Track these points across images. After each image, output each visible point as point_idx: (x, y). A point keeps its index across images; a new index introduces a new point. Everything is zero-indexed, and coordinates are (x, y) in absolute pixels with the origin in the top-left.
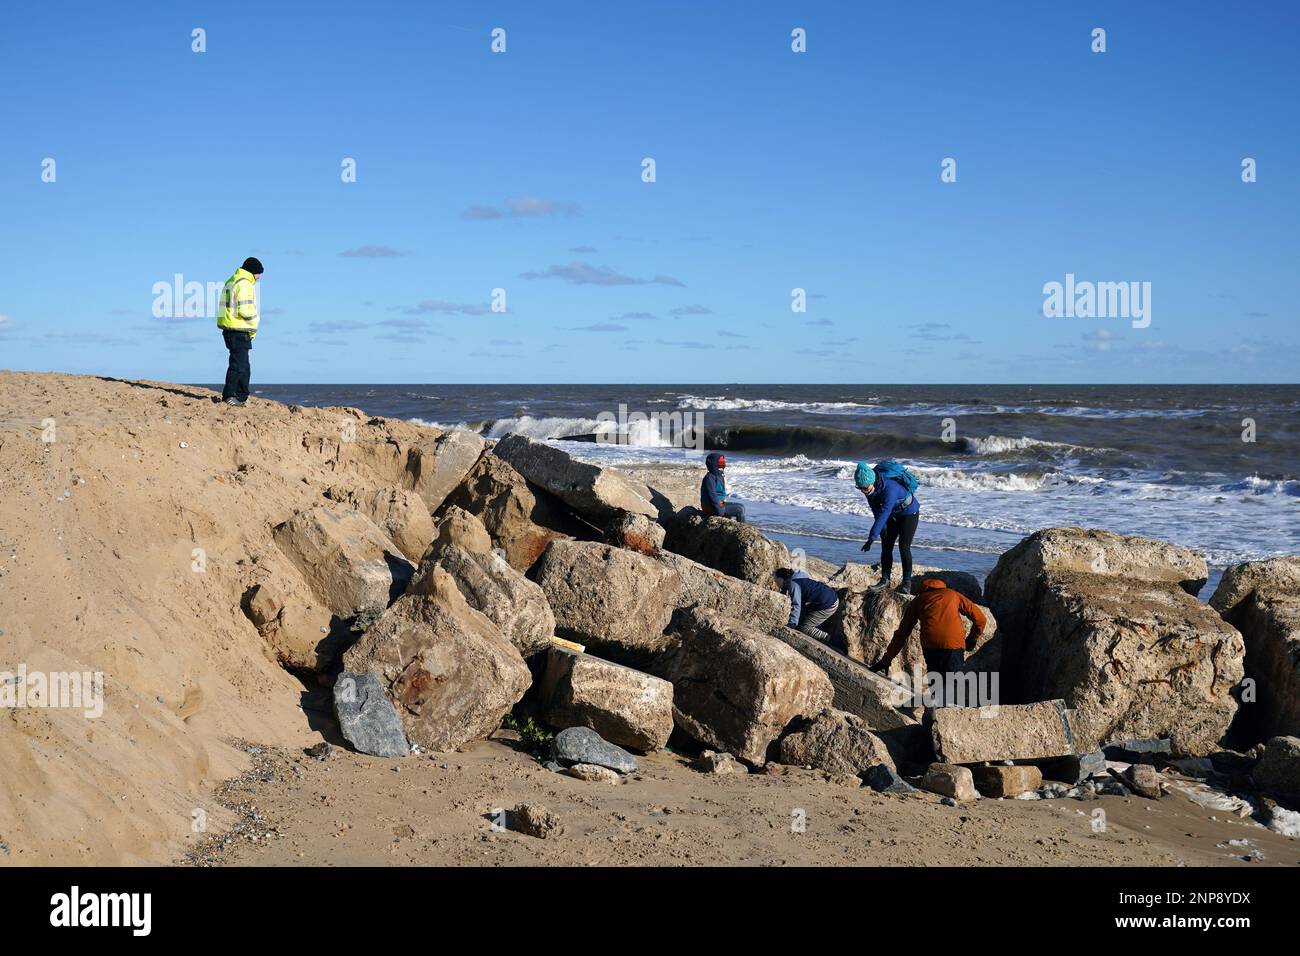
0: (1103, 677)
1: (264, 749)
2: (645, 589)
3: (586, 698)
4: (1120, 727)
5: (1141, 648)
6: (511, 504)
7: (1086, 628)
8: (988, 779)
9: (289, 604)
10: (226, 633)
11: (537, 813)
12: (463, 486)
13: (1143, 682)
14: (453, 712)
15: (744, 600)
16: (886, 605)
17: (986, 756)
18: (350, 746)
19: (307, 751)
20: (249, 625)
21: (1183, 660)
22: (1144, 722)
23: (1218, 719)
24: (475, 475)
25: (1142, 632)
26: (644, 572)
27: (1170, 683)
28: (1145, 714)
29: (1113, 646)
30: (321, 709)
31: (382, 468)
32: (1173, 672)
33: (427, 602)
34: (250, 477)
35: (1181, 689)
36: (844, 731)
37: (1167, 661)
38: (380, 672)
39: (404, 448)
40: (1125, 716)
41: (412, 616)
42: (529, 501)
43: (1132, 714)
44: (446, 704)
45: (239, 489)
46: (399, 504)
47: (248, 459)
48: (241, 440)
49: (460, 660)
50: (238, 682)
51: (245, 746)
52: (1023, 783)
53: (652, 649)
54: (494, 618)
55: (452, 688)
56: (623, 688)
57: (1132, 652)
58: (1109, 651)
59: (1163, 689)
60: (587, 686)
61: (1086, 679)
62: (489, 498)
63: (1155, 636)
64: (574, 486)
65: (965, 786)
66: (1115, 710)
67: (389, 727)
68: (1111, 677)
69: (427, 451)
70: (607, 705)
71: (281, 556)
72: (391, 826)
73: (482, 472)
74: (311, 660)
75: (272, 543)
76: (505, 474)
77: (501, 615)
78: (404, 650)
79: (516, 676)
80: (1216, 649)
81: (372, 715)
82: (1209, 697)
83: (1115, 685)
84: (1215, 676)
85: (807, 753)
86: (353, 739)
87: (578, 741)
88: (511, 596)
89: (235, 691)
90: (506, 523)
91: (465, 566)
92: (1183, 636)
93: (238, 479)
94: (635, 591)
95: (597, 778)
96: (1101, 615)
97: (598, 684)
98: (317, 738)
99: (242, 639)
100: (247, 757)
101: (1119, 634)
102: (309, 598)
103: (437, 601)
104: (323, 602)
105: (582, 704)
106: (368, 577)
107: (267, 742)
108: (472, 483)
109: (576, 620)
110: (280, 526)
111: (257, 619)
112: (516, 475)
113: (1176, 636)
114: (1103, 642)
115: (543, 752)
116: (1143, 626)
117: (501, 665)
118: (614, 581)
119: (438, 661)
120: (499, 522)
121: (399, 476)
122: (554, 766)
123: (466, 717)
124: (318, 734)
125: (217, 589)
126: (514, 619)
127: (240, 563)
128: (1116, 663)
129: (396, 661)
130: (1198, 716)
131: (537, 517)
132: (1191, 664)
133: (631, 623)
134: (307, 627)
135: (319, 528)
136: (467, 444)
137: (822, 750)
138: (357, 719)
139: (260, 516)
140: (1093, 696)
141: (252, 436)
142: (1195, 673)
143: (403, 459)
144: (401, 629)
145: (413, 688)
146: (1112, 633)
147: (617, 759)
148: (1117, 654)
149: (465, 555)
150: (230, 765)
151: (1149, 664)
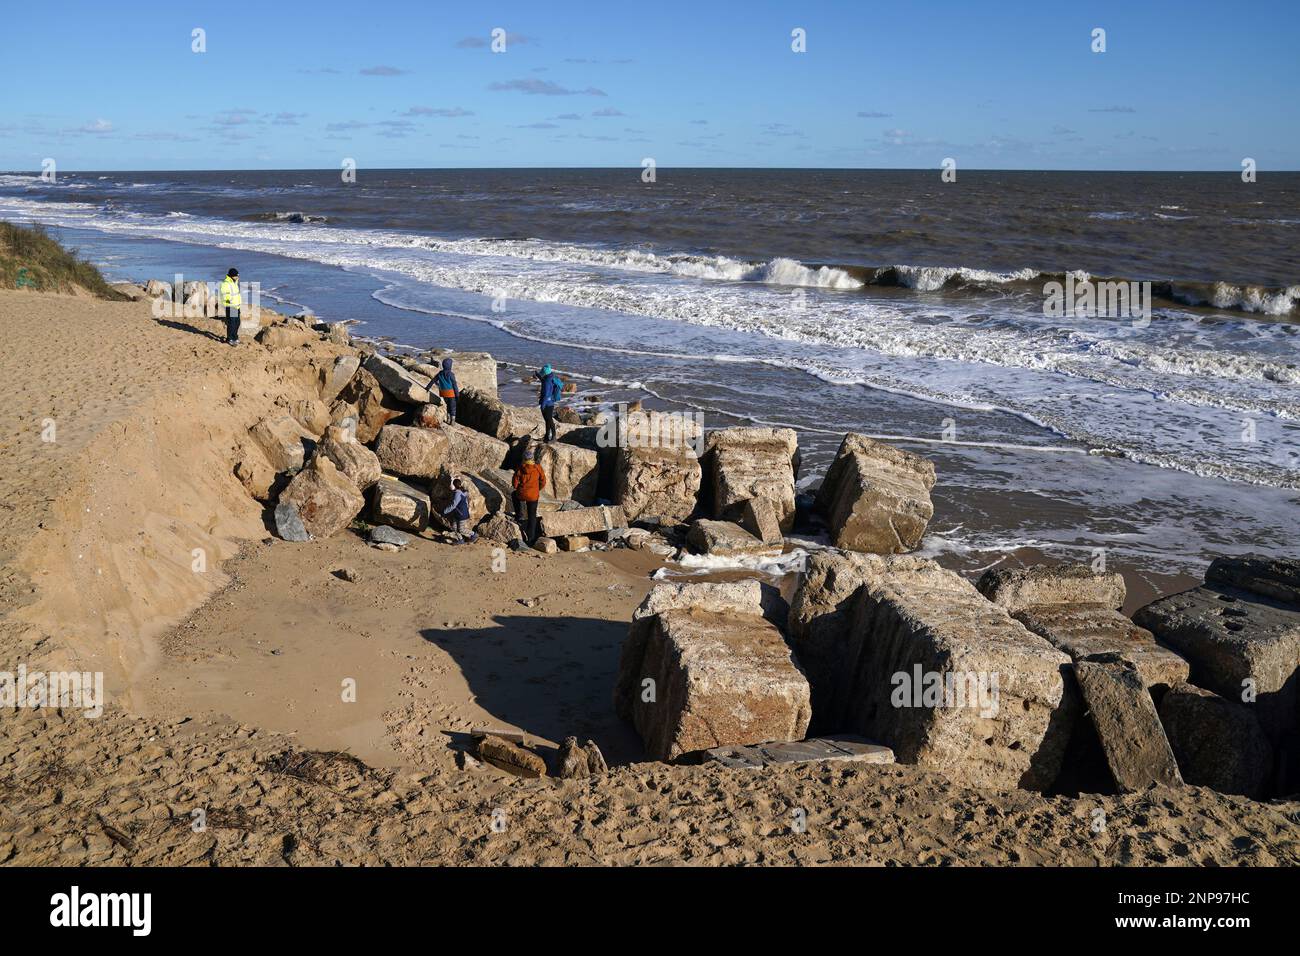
0: (634, 490)
1: (245, 541)
2: (426, 450)
3: (387, 511)
4: (644, 512)
5: (652, 477)
6: (370, 397)
7: (628, 467)
8: (563, 543)
9: (255, 470)
10: (227, 486)
11: (350, 573)
12: (349, 385)
13: (654, 492)
14: (327, 521)
15: (480, 450)
16: (544, 453)
17: (565, 533)
18: (282, 538)
19: (263, 541)
20: (238, 481)
21: (672, 482)
22: (654, 509)
23: (687, 506)
24: (355, 380)
25: (654, 469)
26: (426, 442)
27: (666, 492)
28: (654, 506)
29: (639, 476)
30: (269, 521)
31: (307, 379)
32: (667, 487)
33: (314, 473)
34: (238, 401)
35: (670, 495)
36: (503, 523)
37: (665, 482)
38: (295, 503)
39: (318, 368)
40: (646, 507)
41: (308, 479)
42: (380, 396)
43: (649, 506)
44: (324, 517)
45: (231, 410)
46: (311, 408)
47: (237, 389)
48: (233, 379)
49: (329, 499)
50: (233, 509)
51: (236, 540)
52: (580, 546)
53: (431, 476)
54: (348, 474)
55: (326, 510)
56: (404, 507)
57: (648, 478)
58: (637, 479)
59: (662, 494)
60: (388, 506)
61: (627, 491)
62: (361, 393)
63: (661, 471)
64: (400, 391)
65: (552, 546)
66: (640, 505)
67: (299, 529)
68: (638, 490)
69: (328, 370)
70: (397, 514)
71: (253, 443)
72: (291, 580)
73: (358, 378)
74: (266, 497)
75: (248, 437)
76: (370, 381)
77: (352, 472)
78: (305, 494)
79: (357, 502)
80: (687, 476)
81: (291, 524)
82: (683, 498)
83: (640, 494)
84: (687, 489)
85: (488, 532)
86: (282, 535)
87: (382, 532)
88: (356, 464)
89: (232, 513)
90: (369, 408)
91: (336, 449)
92: (673, 471)
93: (231, 403)
94: (421, 452)
95: (387, 549)
96: (638, 461)
97: (393, 505)
98: (268, 534)
99: (234, 488)
100: (237, 546)
101: (642, 471)
102: (265, 462)
103: (318, 473)
104: (273, 465)
105: (386, 514)
106: (292, 454)
107: (246, 537)
108: (353, 384)
109: (393, 466)
110: (251, 429)
111: (241, 479)
112: (374, 381)
113: (669, 471)
114: (634, 474)
115: (366, 536)
116: (655, 466)
117: (347, 501)
118: (411, 448)
119: (320, 499)
120: (365, 407)
121: (316, 382)
122: (371, 544)
123: (332, 523)
124: (268, 532)
125: (223, 465)
126: (358, 474)
127: (233, 448)
128: (641, 485)
129: (301, 499)
130: (679, 506)
131: (384, 404)
132: (675, 483)
133: (420, 466)
134: (264, 481)
135: (269, 431)
136: (350, 365)
137: (494, 531)
138: (284, 527)
139: (243, 422)
140: (629, 498)
141: (238, 375)
142: (676, 488)
143: (318, 374)
144: (303, 485)
145: (310, 510)
146: (639, 470)
147: (397, 540)
148: (641, 480)
149: (335, 444)
150: (229, 552)
151: (656, 484)
